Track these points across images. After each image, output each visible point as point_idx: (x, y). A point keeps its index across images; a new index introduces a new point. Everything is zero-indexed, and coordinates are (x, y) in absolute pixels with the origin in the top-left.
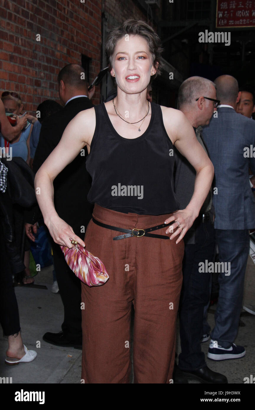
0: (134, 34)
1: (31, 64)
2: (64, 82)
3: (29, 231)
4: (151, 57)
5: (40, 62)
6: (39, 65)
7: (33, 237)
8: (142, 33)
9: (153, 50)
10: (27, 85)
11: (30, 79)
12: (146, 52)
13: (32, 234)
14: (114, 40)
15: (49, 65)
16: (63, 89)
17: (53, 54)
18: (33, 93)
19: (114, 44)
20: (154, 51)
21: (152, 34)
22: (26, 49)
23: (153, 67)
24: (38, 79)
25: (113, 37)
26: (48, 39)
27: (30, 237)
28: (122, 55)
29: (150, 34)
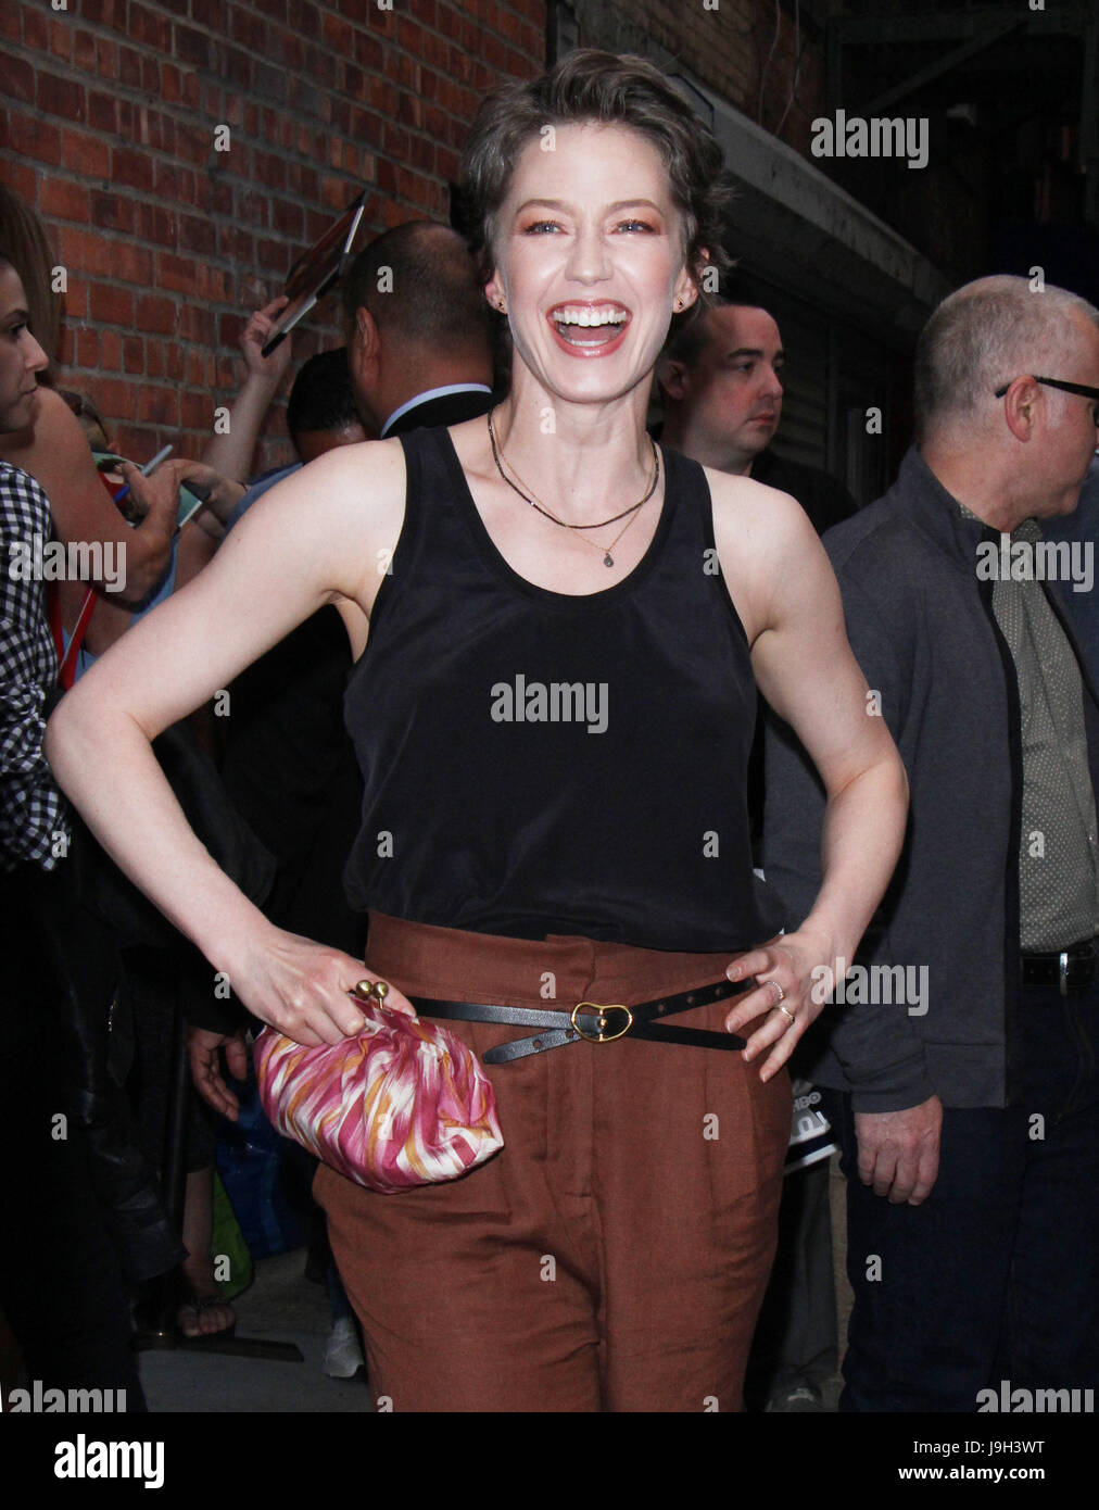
0: (603, 119)
1: (200, 237)
2: (375, 319)
3: (208, 1066)
4: (680, 225)
5: (246, 228)
6: (242, 244)
7: (230, 1098)
8: (643, 115)
9: (689, 192)
10: (183, 345)
11: (199, 313)
12: (652, 200)
13: (220, 1084)
14: (506, 139)
15: (291, 241)
16: (369, 349)
17: (309, 187)
18: (213, 382)
19: (505, 159)
20: (693, 197)
21: (685, 119)
22: (176, 163)
23: (684, 272)
24: (234, 312)
25: (505, 128)
26: (284, 115)
27: (216, 1100)
28: (545, 215)
29: (679, 121)
